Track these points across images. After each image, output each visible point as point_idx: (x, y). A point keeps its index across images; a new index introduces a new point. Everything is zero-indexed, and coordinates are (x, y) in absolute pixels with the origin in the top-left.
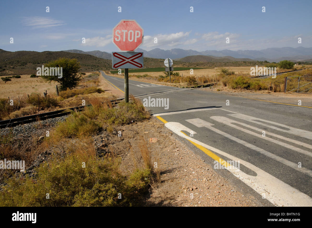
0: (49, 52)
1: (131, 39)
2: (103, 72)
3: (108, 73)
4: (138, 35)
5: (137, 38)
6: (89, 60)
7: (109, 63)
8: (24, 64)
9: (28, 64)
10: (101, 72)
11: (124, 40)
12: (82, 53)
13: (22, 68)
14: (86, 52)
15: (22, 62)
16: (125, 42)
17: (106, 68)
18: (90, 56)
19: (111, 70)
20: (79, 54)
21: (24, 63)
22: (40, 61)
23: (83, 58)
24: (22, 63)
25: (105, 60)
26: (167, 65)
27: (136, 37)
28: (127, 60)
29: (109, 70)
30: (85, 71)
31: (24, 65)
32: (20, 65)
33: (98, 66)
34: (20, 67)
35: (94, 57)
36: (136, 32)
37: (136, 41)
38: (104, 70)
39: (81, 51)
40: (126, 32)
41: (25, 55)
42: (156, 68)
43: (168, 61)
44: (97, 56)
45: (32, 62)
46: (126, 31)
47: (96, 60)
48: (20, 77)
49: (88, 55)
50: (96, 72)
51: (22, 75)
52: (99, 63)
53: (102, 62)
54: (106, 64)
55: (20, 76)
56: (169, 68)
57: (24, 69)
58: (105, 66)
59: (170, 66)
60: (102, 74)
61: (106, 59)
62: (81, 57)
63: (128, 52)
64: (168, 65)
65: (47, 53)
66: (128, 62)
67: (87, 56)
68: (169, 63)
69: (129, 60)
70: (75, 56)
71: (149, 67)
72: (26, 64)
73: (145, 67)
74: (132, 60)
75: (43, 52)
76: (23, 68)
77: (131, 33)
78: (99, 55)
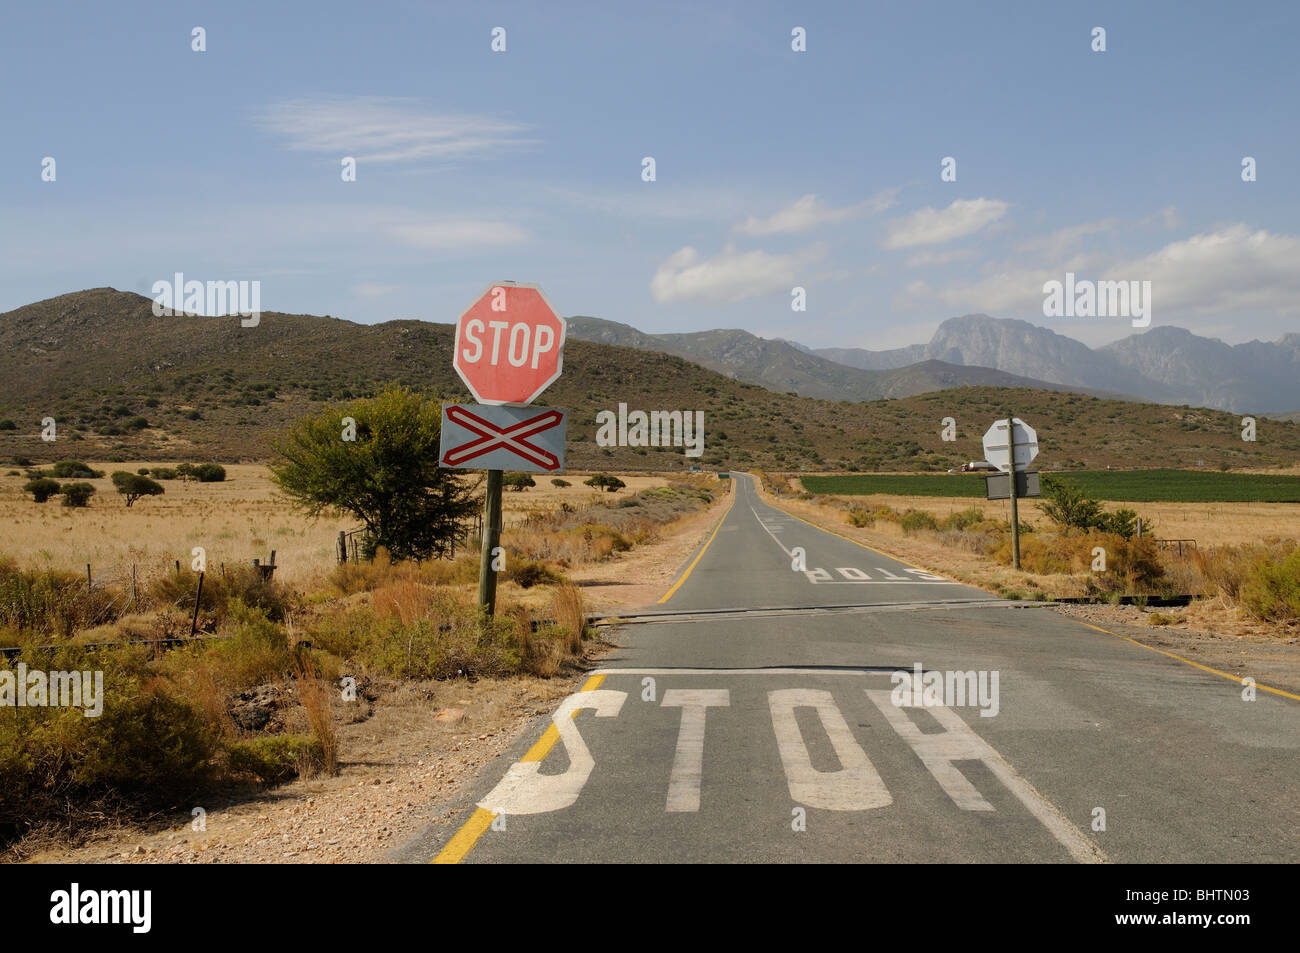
0: (419, 327)
1: (518, 356)
2: (747, 478)
3: (780, 489)
4: (544, 342)
5: (541, 354)
6: (666, 390)
7: (796, 420)
8: (260, 395)
9: (283, 397)
10: (734, 481)
11: (494, 362)
12: (623, 343)
13: (243, 422)
14: (656, 340)
15: (252, 382)
16: (496, 366)
17: (772, 455)
18: (680, 364)
19: (807, 469)
20: (606, 350)
21: (260, 388)
22: (360, 379)
23: (631, 376)
24: (251, 388)
25: (776, 395)
26: (1000, 460)
27: (539, 349)
28: (499, 438)
29: (795, 468)
30: (629, 463)
31: (257, 403)
32: (238, 402)
33: (724, 437)
34: (232, 410)
35: (705, 371)
36: (540, 329)
37: (535, 365)
38: (763, 468)
39: (628, 330)
40: (503, 330)
41: (275, 340)
42: (1132, 475)
43: (1006, 433)
44: (729, 368)
45: (306, 387)
46: (505, 325)
47: (712, 392)
48: (218, 476)
49: (666, 359)
50: (701, 479)
51: (236, 462)
52: (730, 416)
53: (752, 409)
54: (778, 426)
55: (225, 466)
56: (1010, 479)
57: (254, 423)
58: (772, 439)
59: (1020, 468)
60: (739, 490)
61: (783, 392)
62: (618, 370)
63: (503, 406)
64: (1007, 462)
65: (405, 335)
66: (503, 444)
67: (659, 362)
68: (1013, 445)
69: (507, 438)
70: (581, 362)
71: (1086, 461)
72: (272, 396)
73: (1057, 465)
74: (518, 439)
75: (381, 325)
76: (253, 419)
77: (521, 333)
78: (742, 363)
